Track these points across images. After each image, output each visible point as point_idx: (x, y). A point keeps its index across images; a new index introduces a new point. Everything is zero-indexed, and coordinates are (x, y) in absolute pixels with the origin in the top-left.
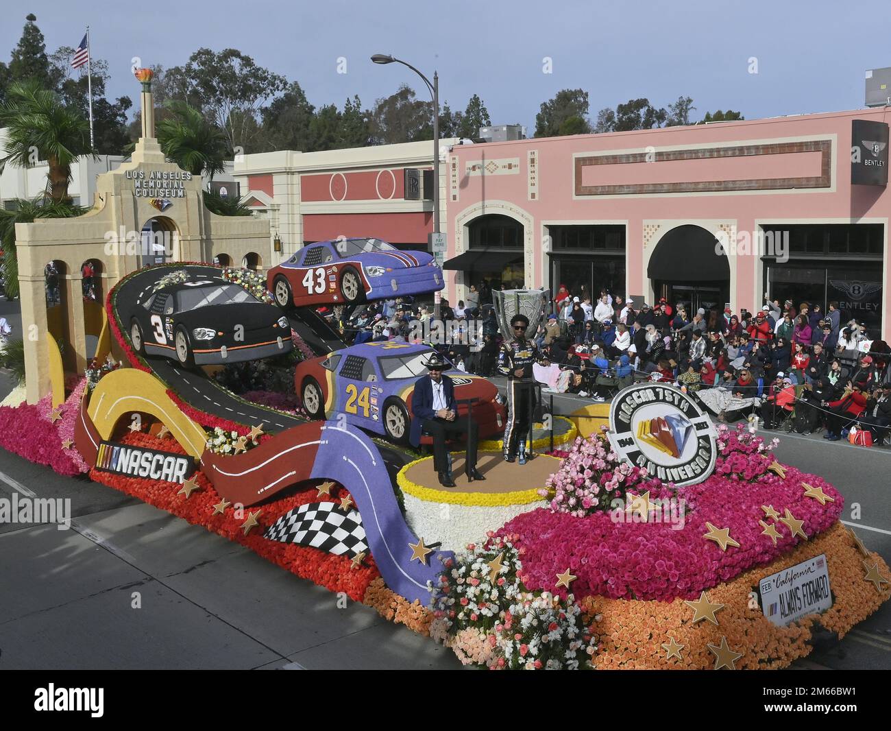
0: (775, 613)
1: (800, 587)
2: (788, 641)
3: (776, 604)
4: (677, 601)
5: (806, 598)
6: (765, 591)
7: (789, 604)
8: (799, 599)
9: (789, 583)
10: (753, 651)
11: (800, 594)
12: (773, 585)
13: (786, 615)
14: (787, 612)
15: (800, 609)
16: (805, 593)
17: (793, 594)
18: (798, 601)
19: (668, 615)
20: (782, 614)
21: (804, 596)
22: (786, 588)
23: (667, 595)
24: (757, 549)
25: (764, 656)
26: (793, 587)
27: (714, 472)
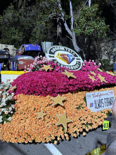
0: (93, 106)
1: (104, 99)
2: (97, 117)
3: (93, 103)
4: (48, 96)
5: (106, 103)
6: (88, 98)
7: (99, 105)
8: (103, 103)
9: (99, 97)
10: (79, 119)
11: (103, 101)
12: (92, 96)
13: (97, 108)
14: (98, 107)
15: (103, 107)
16: (105, 102)
17: (100, 101)
18: (102, 104)
19: (43, 101)
20: (95, 107)
21: (105, 103)
22: (97, 98)
23: (43, 93)
24: (85, 82)
25: (85, 122)
26: (101, 98)
27: (81, 70)
